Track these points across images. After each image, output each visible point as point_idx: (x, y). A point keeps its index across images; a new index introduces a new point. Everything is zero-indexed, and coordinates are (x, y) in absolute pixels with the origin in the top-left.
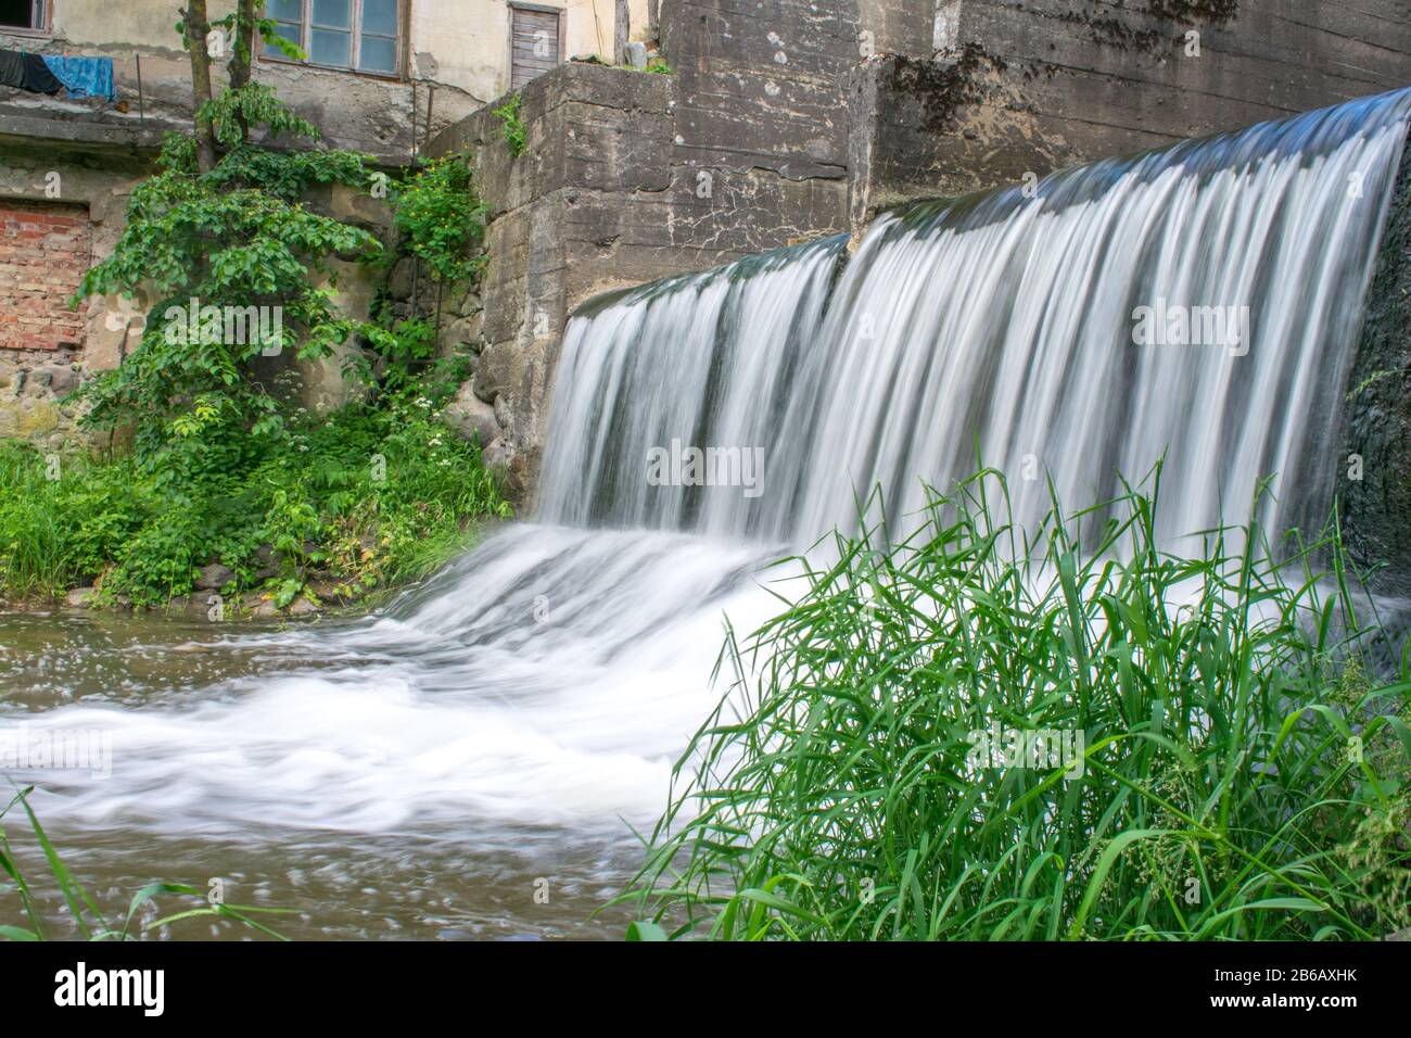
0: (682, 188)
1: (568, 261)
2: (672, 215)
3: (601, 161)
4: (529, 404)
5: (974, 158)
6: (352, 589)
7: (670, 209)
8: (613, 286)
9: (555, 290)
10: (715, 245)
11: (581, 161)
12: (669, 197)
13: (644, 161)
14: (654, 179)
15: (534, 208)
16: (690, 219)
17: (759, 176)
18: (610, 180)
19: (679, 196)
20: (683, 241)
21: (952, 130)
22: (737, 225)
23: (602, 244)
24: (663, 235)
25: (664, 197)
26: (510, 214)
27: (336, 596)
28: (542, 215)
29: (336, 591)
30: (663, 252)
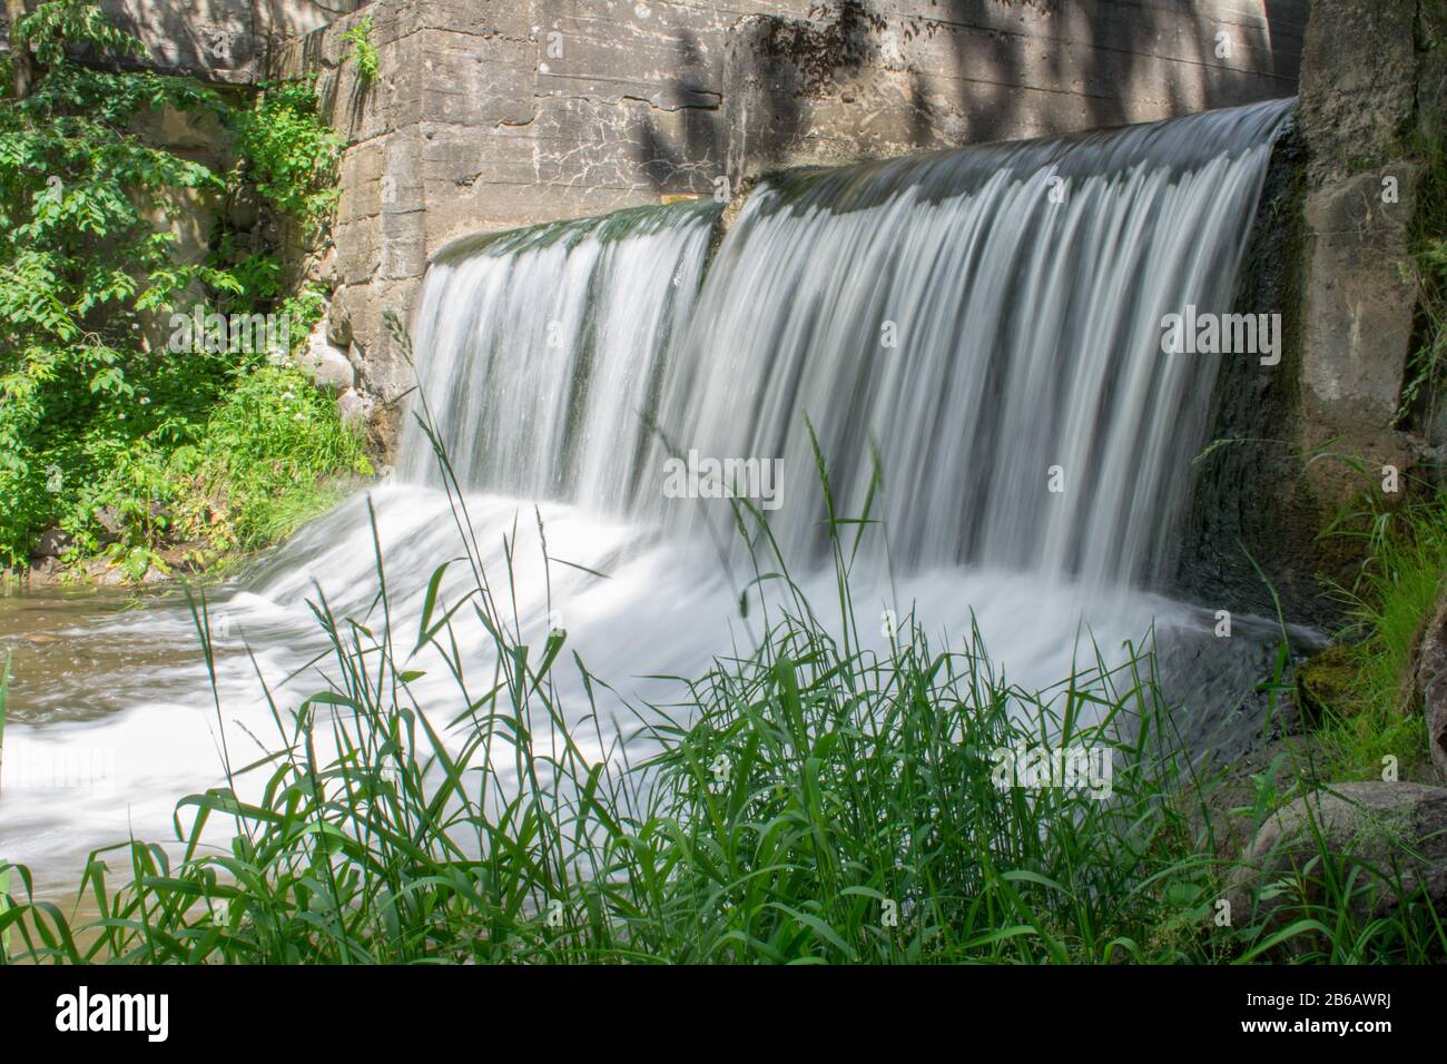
0: (547, 120)
1: (427, 202)
2: (537, 150)
3: (460, 93)
4: (388, 353)
5: (852, 123)
6: (203, 554)
7: (535, 144)
8: (476, 228)
9: (413, 233)
10: (583, 182)
11: (439, 93)
12: (534, 130)
13: (507, 93)
14: (518, 111)
15: (389, 141)
16: (557, 154)
17: (629, 106)
18: (470, 113)
19: (545, 129)
20: (548, 178)
21: (829, 94)
22: (606, 160)
23: (462, 183)
24: (528, 172)
25: (528, 130)
26: (363, 145)
27: (186, 563)
28: (398, 151)
29: (186, 557)
30: (529, 190)
